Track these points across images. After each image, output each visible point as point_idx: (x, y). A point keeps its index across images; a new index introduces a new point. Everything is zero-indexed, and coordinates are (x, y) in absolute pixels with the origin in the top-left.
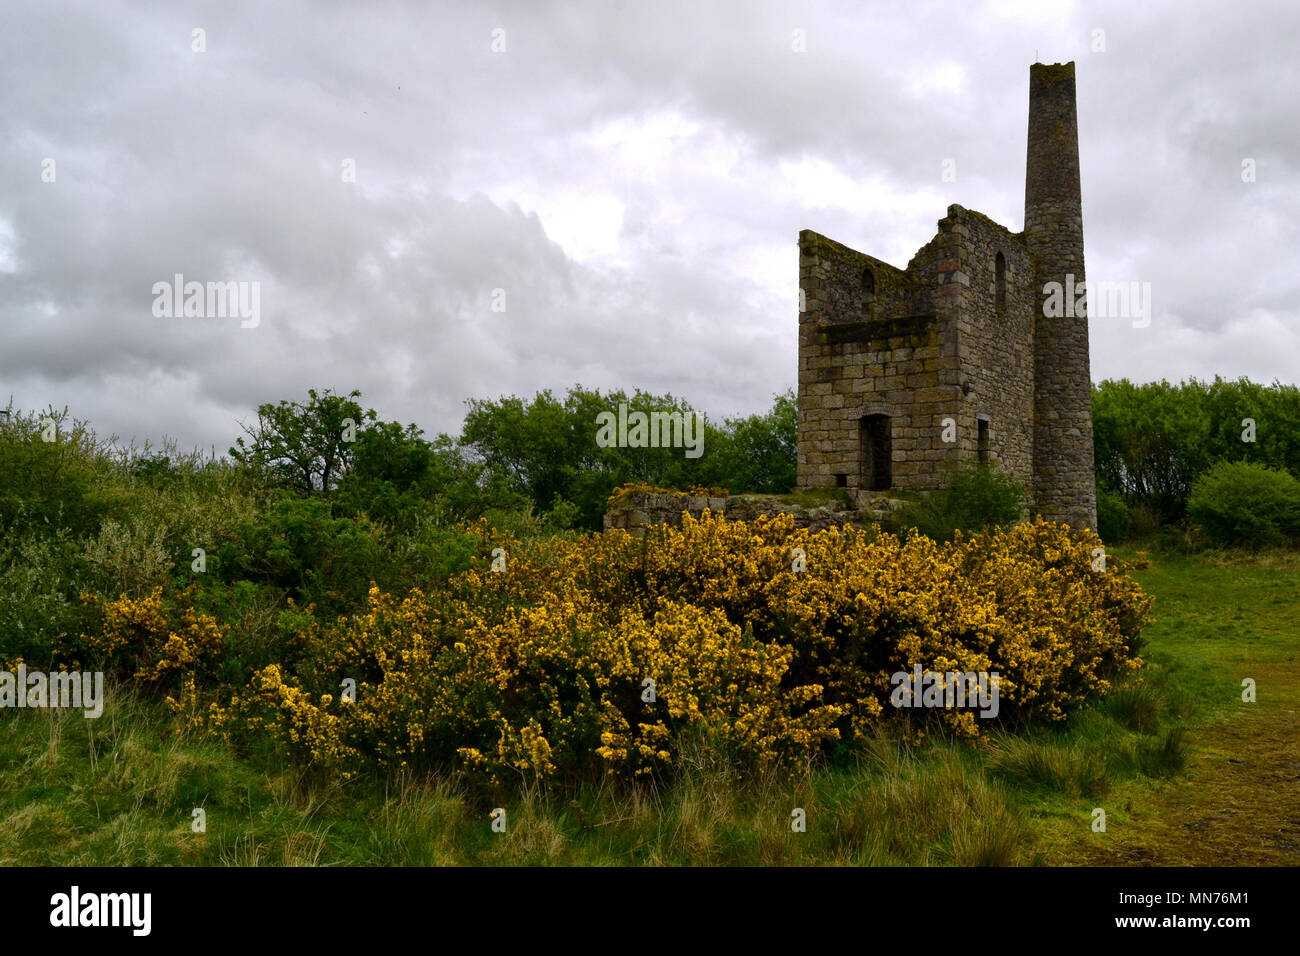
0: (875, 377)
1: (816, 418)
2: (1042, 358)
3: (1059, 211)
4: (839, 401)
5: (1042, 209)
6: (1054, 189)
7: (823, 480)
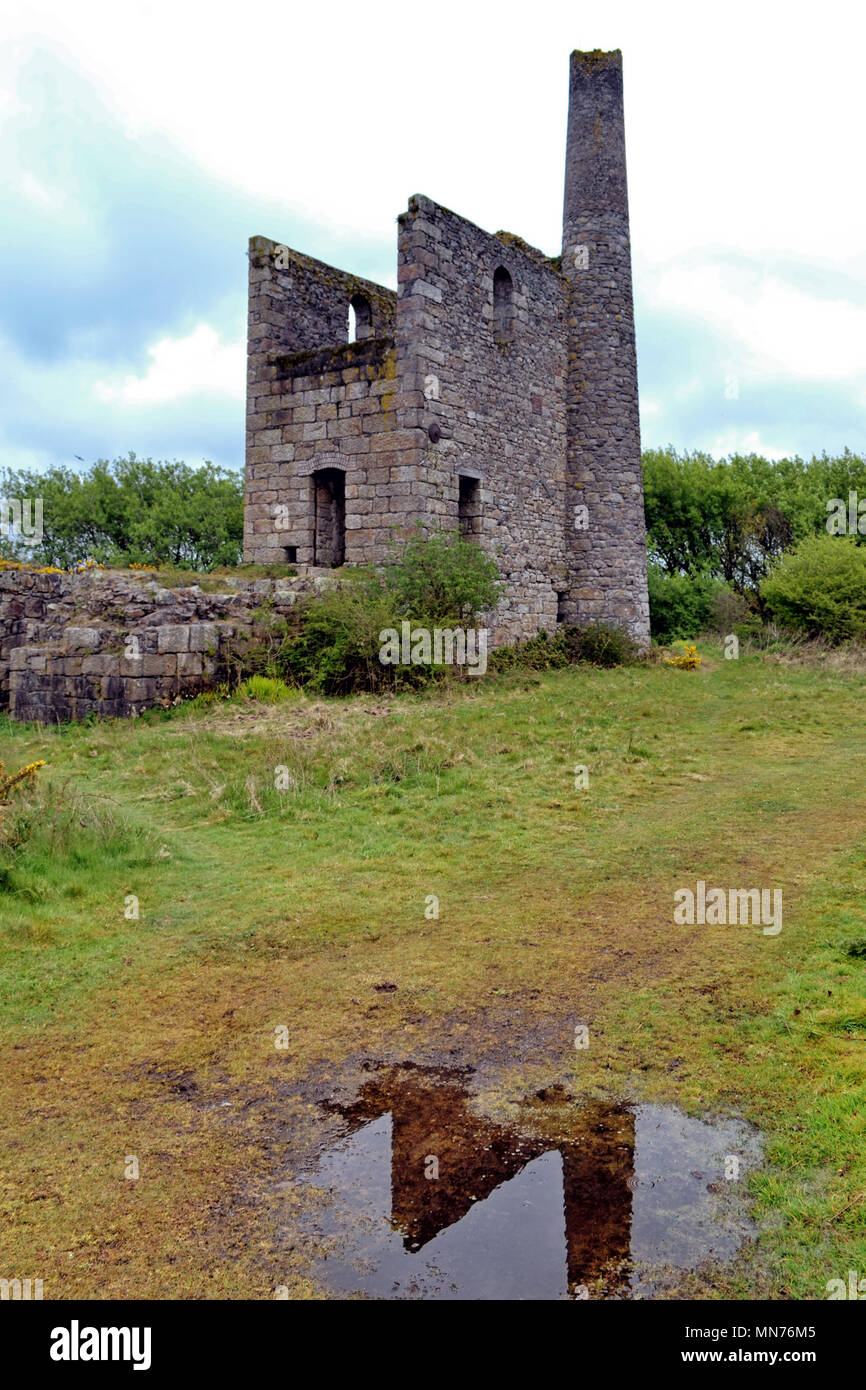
0: (328, 421)
1: (263, 475)
2: (575, 406)
3: (597, 228)
4: (288, 452)
5: (577, 225)
6: (591, 201)
7: (271, 553)
